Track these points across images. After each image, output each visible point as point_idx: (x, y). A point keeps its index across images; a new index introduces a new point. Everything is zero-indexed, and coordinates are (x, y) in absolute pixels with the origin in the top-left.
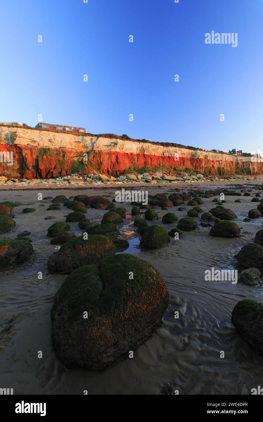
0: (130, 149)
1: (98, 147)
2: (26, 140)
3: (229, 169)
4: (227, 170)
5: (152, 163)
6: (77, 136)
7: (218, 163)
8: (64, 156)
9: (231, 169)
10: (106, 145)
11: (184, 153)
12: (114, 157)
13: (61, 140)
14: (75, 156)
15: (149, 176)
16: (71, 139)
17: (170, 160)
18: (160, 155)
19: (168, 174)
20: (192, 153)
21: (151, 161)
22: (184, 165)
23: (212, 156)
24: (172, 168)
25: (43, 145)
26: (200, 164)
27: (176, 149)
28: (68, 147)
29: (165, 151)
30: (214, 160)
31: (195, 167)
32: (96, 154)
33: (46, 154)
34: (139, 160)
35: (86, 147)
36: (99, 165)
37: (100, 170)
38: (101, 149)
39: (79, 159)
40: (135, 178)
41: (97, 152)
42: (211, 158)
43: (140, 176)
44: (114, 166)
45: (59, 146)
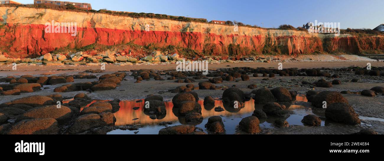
3: (250, 46)
4: (247, 48)
5: (108, 40)
7: (230, 39)
9: (254, 46)
10: (28, 16)
11: (168, 25)
12: (37, 31)
17: (143, 35)
18: (127, 29)
20: (182, 25)
21: (108, 36)
22: (166, 41)
23: (220, 30)
26: (196, 40)
29: (136, 23)
30: (224, 34)
31: (189, 44)
34: (85, 36)
38: (19, 22)
42: (217, 32)
44: (37, 43)
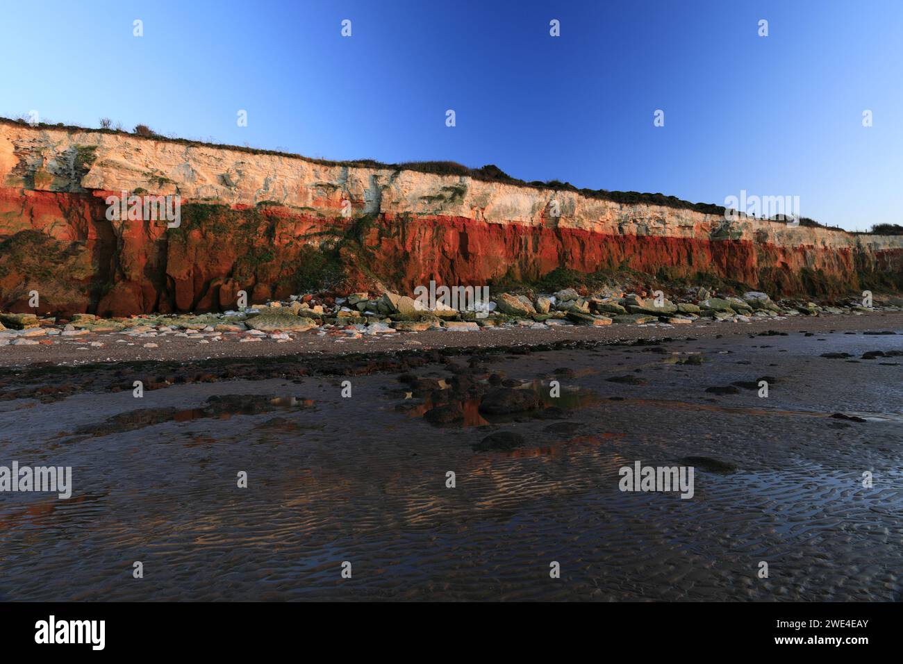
0: (508, 211)
1: (398, 203)
2: (130, 177)
3: (839, 275)
4: (833, 279)
5: (584, 258)
6: (324, 168)
7: (799, 256)
8: (270, 233)
9: (845, 275)
10: (426, 194)
11: (690, 223)
12: (451, 236)
13: (266, 180)
14: (315, 235)
15: (580, 301)
16: (302, 177)
17: (645, 246)
18: (611, 232)
19: (645, 294)
20: (713, 224)
21: (582, 250)
22: (690, 263)
23: (781, 235)
24: (650, 272)
25: (197, 193)
26: (744, 261)
27: (662, 213)
28: (291, 202)
29: (627, 217)
30: (788, 245)
31: (728, 268)
32: (390, 225)
33: (199, 223)
34: (540, 248)
35: (357, 203)
36: (398, 265)
37: (403, 280)
38: (408, 210)
39: (328, 243)
40: (530, 308)
41: (394, 218)
42: (776, 240)
43: (546, 302)
44: (452, 267)
45: (256, 198)
